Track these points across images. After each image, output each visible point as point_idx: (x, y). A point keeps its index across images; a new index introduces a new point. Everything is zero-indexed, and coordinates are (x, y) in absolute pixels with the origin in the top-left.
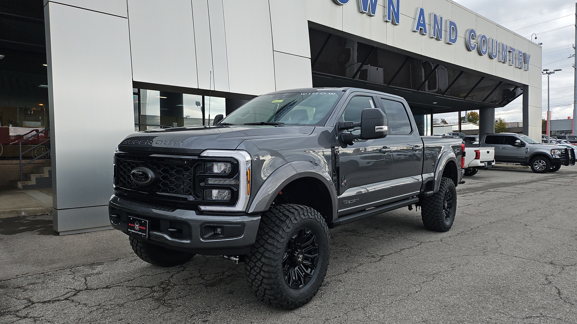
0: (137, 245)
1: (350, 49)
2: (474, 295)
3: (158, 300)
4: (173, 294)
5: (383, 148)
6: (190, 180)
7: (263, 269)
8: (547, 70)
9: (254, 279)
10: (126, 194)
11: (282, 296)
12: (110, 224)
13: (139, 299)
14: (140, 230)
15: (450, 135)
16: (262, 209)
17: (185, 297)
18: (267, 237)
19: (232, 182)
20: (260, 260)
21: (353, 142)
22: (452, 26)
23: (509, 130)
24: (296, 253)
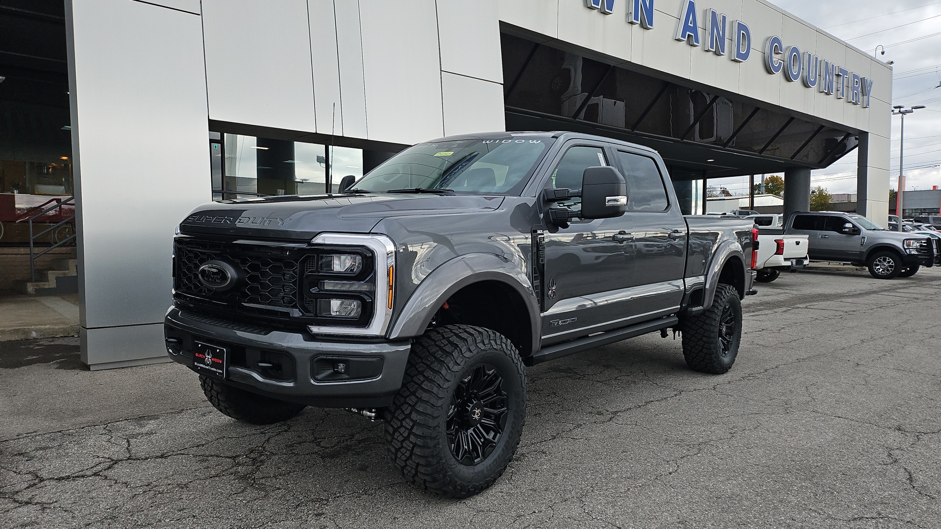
0: (212, 388)
1: (569, 71)
2: (766, 479)
3: (244, 478)
4: (268, 468)
5: (620, 233)
6: (294, 283)
7: (413, 431)
8: (900, 107)
9: (400, 448)
10: (192, 305)
11: (445, 476)
12: (167, 354)
13: (214, 477)
14: (214, 364)
15: (735, 213)
16: (413, 333)
17: (288, 474)
18: (422, 379)
19: (363, 287)
20: (408, 416)
21: (569, 223)
22: (742, 32)
23: (834, 207)
24: (469, 406)
